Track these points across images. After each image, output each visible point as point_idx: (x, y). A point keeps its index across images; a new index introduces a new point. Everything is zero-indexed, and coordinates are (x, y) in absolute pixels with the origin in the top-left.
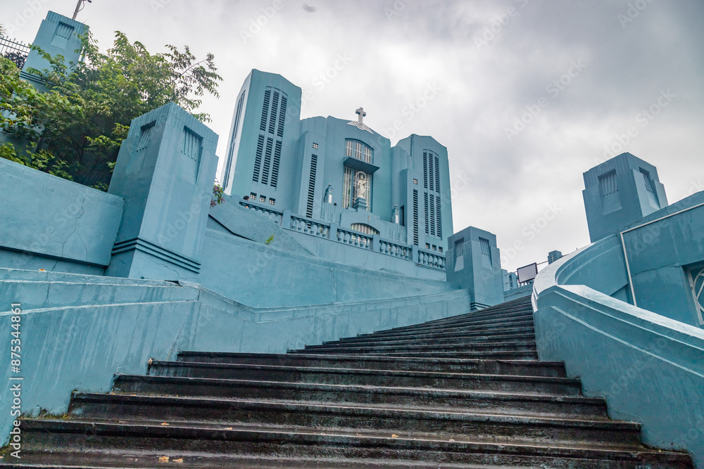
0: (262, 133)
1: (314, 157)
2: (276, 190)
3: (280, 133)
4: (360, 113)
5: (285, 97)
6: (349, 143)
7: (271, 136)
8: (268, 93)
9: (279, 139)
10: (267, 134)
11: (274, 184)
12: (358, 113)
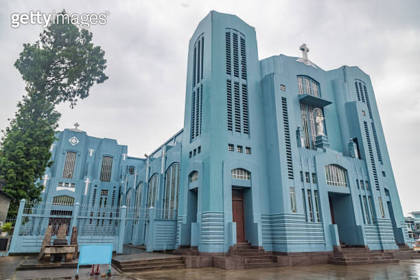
0: (229, 77)
1: (284, 99)
2: (249, 137)
3: (244, 77)
4: (303, 49)
5: (243, 37)
6: (300, 79)
7: (236, 79)
8: (228, 34)
9: (244, 82)
10: (234, 79)
11: (247, 131)
12: (303, 50)
